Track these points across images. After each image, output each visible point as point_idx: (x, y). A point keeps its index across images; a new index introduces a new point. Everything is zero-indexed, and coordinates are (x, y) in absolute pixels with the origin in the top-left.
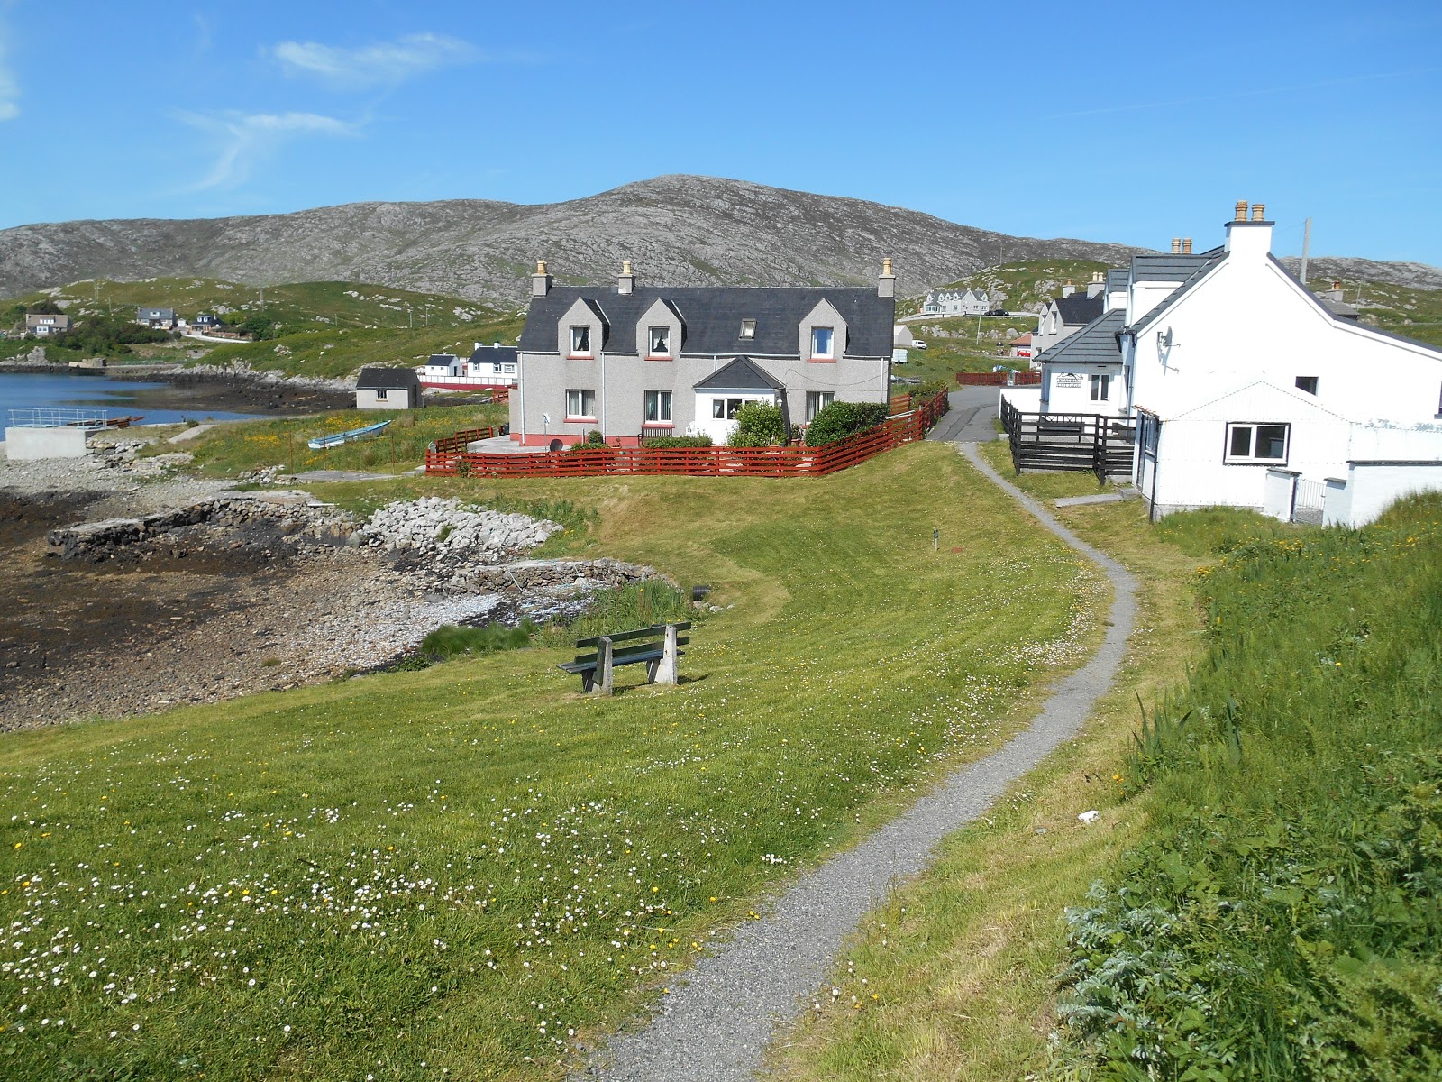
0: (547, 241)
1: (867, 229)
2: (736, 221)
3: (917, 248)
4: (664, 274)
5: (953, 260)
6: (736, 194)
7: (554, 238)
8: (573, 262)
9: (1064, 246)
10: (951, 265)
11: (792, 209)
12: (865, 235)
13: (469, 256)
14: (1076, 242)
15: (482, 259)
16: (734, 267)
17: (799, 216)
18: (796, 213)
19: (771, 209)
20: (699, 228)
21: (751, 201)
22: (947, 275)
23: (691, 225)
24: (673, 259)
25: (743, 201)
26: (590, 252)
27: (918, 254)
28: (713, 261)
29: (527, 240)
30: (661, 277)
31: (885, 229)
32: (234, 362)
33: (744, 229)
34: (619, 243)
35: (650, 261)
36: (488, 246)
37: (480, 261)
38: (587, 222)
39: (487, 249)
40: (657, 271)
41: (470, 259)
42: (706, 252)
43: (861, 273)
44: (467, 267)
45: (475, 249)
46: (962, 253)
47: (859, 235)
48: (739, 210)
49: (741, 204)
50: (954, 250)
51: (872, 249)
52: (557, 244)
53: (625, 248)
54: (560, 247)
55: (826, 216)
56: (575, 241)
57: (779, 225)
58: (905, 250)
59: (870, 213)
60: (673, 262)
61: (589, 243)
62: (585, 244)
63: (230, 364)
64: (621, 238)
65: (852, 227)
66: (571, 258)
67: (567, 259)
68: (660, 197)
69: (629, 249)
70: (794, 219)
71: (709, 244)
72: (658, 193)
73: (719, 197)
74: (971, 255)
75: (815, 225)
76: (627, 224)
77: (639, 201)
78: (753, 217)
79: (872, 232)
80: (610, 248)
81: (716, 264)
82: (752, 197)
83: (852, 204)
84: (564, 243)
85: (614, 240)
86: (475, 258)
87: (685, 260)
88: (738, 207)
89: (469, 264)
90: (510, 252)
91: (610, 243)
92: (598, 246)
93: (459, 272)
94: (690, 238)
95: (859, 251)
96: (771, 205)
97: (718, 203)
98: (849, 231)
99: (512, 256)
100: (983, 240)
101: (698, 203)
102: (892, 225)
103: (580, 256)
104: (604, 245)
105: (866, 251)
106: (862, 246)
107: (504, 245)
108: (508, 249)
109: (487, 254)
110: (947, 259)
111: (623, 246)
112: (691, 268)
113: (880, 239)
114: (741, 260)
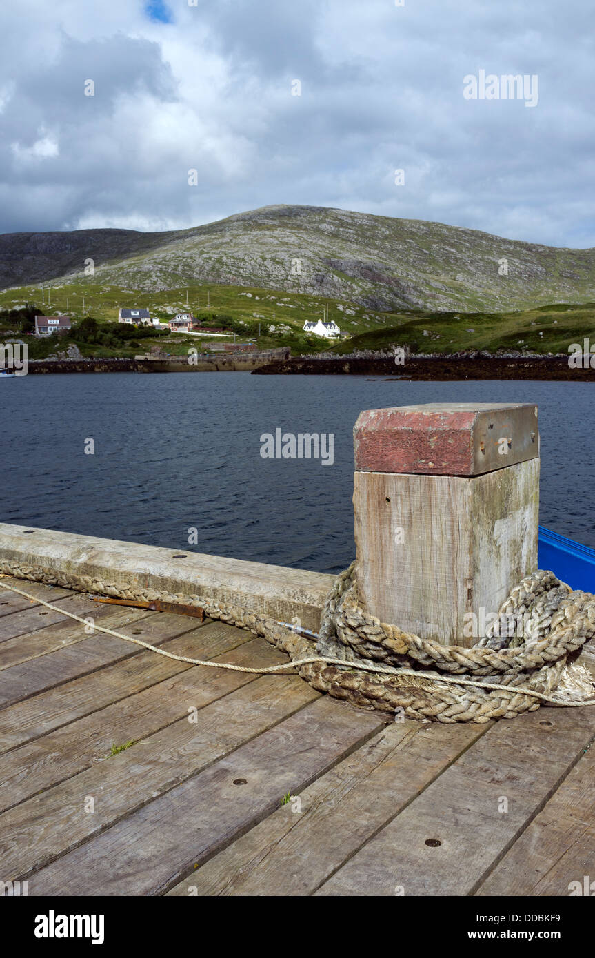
0: (210, 258)
1: (448, 245)
2: (343, 240)
3: (491, 258)
4: (314, 282)
5: (522, 267)
6: (336, 219)
7: (216, 256)
8: (235, 275)
11: (383, 229)
12: (448, 248)
13: (146, 273)
15: (158, 274)
16: (365, 275)
17: (391, 235)
18: (387, 233)
19: (368, 230)
20: (322, 246)
21: (350, 224)
22: (520, 278)
23: (314, 244)
25: (342, 224)
26: (249, 266)
27: (494, 262)
28: (348, 272)
29: (191, 258)
30: (311, 285)
31: (461, 244)
33: (355, 246)
34: (272, 259)
36: (159, 263)
37: (157, 276)
39: (160, 266)
40: (308, 281)
42: (342, 264)
43: (455, 279)
44: (147, 281)
45: (150, 266)
46: (526, 261)
47: (443, 249)
48: (343, 231)
49: (342, 227)
50: (519, 259)
51: (456, 260)
52: (219, 261)
53: (278, 263)
54: (222, 263)
55: (412, 235)
56: (234, 258)
57: (377, 243)
58: (482, 260)
59: (444, 231)
60: (319, 273)
61: (247, 259)
62: (243, 260)
64: (273, 255)
65: (435, 243)
66: (233, 272)
67: (230, 273)
68: (275, 222)
69: (282, 263)
70: (386, 237)
72: (272, 219)
73: (324, 222)
74: (533, 263)
75: (406, 243)
76: (261, 244)
77: (260, 225)
78: (355, 237)
79: (452, 246)
80: (265, 263)
82: (349, 221)
83: (427, 224)
84: (224, 259)
85: (266, 256)
86: (152, 273)
88: (341, 229)
89: (148, 278)
90: (180, 268)
91: (264, 259)
92: (256, 261)
93: (141, 286)
94: (325, 254)
95: (447, 261)
96: (366, 227)
97: (324, 226)
98: (434, 246)
99: (183, 271)
100: (534, 250)
101: (309, 226)
102: (465, 241)
103: (241, 271)
104: (259, 260)
105: (452, 262)
106: (447, 257)
107: (172, 263)
108: (177, 265)
109: (161, 270)
110: (517, 267)
111: (275, 261)
112: (335, 278)
113: (460, 251)
114: (371, 270)
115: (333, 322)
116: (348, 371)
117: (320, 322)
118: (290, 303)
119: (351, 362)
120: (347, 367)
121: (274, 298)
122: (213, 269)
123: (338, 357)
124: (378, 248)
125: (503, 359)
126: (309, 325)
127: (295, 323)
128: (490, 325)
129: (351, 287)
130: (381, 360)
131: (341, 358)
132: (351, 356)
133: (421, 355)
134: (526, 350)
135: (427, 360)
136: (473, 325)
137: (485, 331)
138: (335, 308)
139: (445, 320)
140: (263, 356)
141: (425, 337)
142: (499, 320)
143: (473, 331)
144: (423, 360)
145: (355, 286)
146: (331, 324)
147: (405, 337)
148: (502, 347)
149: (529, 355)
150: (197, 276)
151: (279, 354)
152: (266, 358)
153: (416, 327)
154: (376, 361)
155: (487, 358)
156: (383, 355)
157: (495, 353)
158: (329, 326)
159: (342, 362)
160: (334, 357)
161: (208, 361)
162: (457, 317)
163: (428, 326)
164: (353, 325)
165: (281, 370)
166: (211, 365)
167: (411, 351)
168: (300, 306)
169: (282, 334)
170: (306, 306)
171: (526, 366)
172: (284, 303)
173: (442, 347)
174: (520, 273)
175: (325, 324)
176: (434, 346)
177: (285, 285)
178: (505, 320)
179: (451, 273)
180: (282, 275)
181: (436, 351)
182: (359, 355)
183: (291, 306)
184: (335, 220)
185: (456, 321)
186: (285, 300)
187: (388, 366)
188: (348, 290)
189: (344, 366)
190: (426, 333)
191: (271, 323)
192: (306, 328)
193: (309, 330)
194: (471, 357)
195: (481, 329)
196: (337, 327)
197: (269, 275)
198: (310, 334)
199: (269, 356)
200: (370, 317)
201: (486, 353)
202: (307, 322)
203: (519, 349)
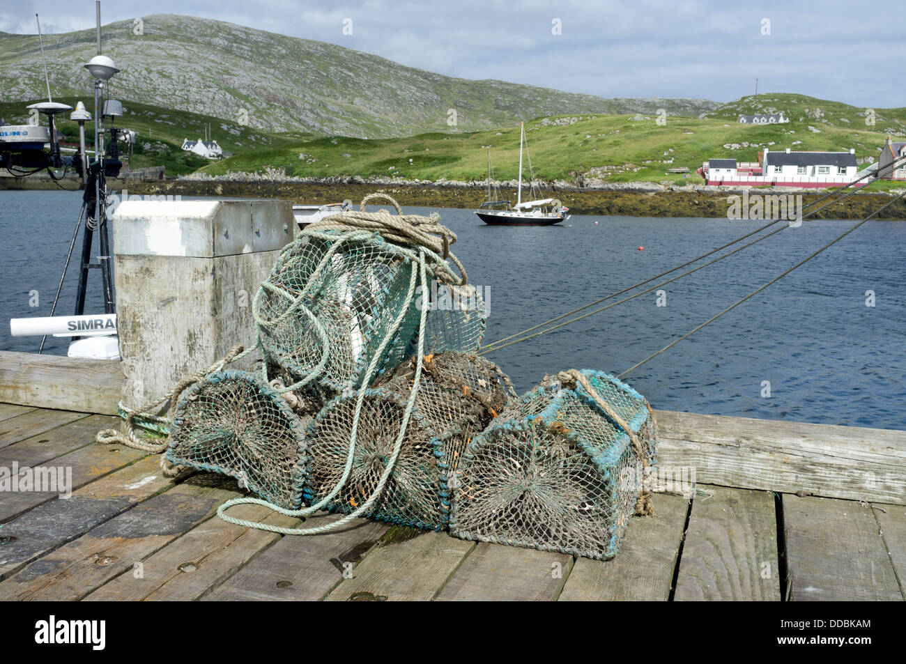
1: (345, 68)
2: (237, 56)
3: (388, 84)
4: (205, 99)
5: (418, 94)
6: (229, 34)
9: (493, 85)
11: (280, 48)
12: (345, 72)
14: (501, 83)
16: (260, 95)
17: (287, 55)
18: (284, 52)
19: (264, 47)
21: (244, 40)
22: (416, 105)
23: (205, 59)
24: (210, 87)
25: (236, 39)
26: (132, 78)
28: (241, 90)
29: (66, 66)
30: (202, 102)
31: (359, 68)
33: (250, 64)
34: (158, 72)
35: (191, 88)
36: (28, 70)
39: (29, 73)
42: (235, 82)
43: (352, 103)
46: (423, 89)
47: (341, 72)
48: (237, 47)
49: (236, 42)
50: (415, 86)
51: (354, 83)
53: (164, 76)
55: (309, 55)
57: (273, 61)
58: (380, 85)
60: (210, 89)
61: (129, 69)
62: (126, 71)
64: (159, 68)
65: (333, 65)
66: (114, 84)
68: (164, 33)
69: (169, 77)
70: (283, 57)
71: (234, 75)
72: (160, 29)
73: (216, 35)
74: (428, 91)
75: (303, 63)
76: (147, 55)
78: (250, 54)
79: (350, 70)
80: (151, 76)
81: (244, 92)
82: (244, 36)
83: (324, 46)
85: (152, 69)
87: (221, 89)
88: (235, 45)
89: (14, 86)
90: (53, 76)
91: (150, 72)
92: (140, 73)
94: (217, 70)
95: (344, 85)
96: (261, 44)
97: (216, 40)
98: (332, 68)
99: (57, 80)
100: (430, 78)
101: (200, 40)
102: (362, 65)
103: (124, 83)
104: (144, 72)
105: (350, 85)
106: (345, 81)
107: (44, 70)
108: (50, 73)
109: (30, 78)
110: (414, 94)
111: (161, 74)
112: (228, 96)
113: (358, 76)
114: (265, 90)
115: (215, 142)
116: (221, 193)
117: (200, 141)
118: (170, 119)
119: (223, 183)
120: (219, 189)
121: (152, 113)
123: (211, 178)
124: (274, 67)
125: (375, 185)
126: (189, 144)
127: (174, 141)
128: (366, 151)
130: (255, 183)
131: (213, 179)
132: (225, 178)
133: (296, 179)
134: (397, 176)
135: (302, 183)
136: (349, 150)
137: (361, 157)
138: (219, 128)
139: (322, 145)
140: (135, 175)
141: (301, 161)
142: (376, 146)
143: (349, 156)
144: (298, 183)
145: (248, 105)
146: (212, 144)
147: (279, 159)
148: (374, 173)
149: (399, 181)
150: (73, 86)
151: (152, 174)
152: (138, 177)
153: (292, 150)
154: (250, 183)
155: (359, 183)
156: (257, 177)
157: (368, 178)
158: (210, 146)
159: (215, 184)
160: (206, 179)
161: (71, 179)
162: (335, 142)
163: (304, 149)
164: (237, 145)
165: (148, 190)
166: (74, 183)
167: (287, 174)
168: (180, 123)
169: (158, 153)
170: (187, 124)
171: (394, 191)
172: (163, 119)
173: (316, 171)
174: (416, 101)
175: (206, 144)
176: (309, 170)
177: (173, 100)
178: (381, 146)
179: (348, 97)
180: (169, 90)
181: (311, 174)
182: (232, 176)
183: (171, 123)
185: (333, 145)
186: (165, 116)
187: (262, 188)
189: (216, 187)
190: (302, 157)
191: (146, 141)
192: (185, 147)
193: (188, 149)
194: (345, 181)
195: (357, 154)
196: (218, 147)
197: (155, 89)
198: (189, 154)
199: (141, 175)
200: (256, 138)
201: (359, 178)
202: (186, 141)
203: (390, 175)
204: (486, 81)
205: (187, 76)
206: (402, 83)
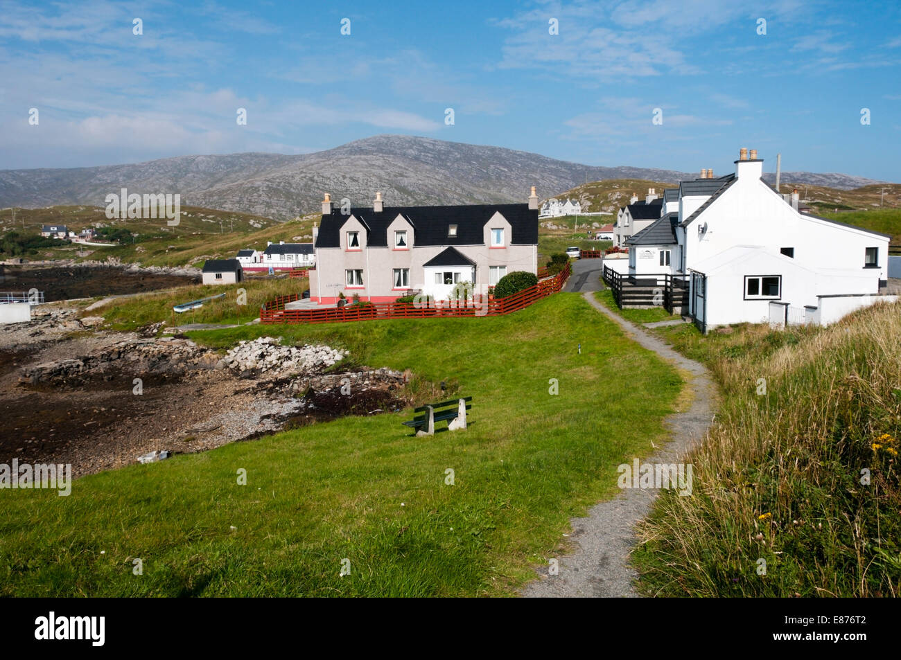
0: (305, 177)
1: (502, 165)
2: (422, 162)
3: (534, 176)
5: (556, 182)
7: (310, 175)
8: (322, 190)
9: (624, 171)
10: (555, 185)
11: (456, 154)
12: (502, 168)
13: (256, 188)
14: (630, 168)
15: (264, 189)
16: (423, 190)
17: (460, 158)
18: (459, 156)
19: (444, 154)
20: (400, 167)
21: (430, 149)
22: (553, 191)
23: (394, 165)
24: (384, 186)
25: (426, 150)
26: (332, 183)
27: (535, 179)
28: (409, 187)
29: (292, 177)
31: (514, 164)
32: (109, 259)
33: (428, 167)
35: (370, 188)
36: (268, 181)
37: (263, 191)
38: (330, 165)
39: (267, 183)
41: (256, 189)
42: (405, 182)
43: (500, 192)
44: (255, 194)
45: (260, 183)
46: (561, 177)
47: (498, 169)
49: (424, 152)
50: (556, 176)
51: (506, 176)
52: (312, 179)
53: (354, 180)
54: (313, 181)
55: (477, 157)
56: (323, 177)
57: (449, 164)
58: (527, 177)
59: (504, 155)
60: (384, 188)
61: (332, 178)
62: (329, 178)
63: (106, 260)
64: (352, 175)
65: (493, 164)
67: (318, 188)
68: (374, 149)
69: (357, 181)
70: (457, 160)
71: (406, 177)
72: (373, 146)
73: (411, 148)
74: (567, 179)
77: (361, 151)
78: (432, 159)
79: (505, 166)
80: (345, 181)
81: (411, 189)
82: (431, 147)
83: (493, 150)
84: (316, 178)
86: (260, 189)
87: (391, 187)
88: (423, 154)
89: (256, 192)
90: (282, 184)
91: (344, 177)
92: (338, 179)
93: (250, 198)
94: (394, 174)
95: (498, 178)
96: (443, 152)
97: (411, 151)
98: (492, 166)
99: (284, 187)
100: (574, 169)
101: (398, 151)
102: (518, 162)
103: (327, 186)
104: (341, 179)
105: (503, 178)
106: (500, 175)
107: (278, 180)
108: (281, 182)
109: (268, 186)
110: (552, 182)
111: (353, 179)
112: (396, 192)
113: (511, 170)
114: (426, 186)
122: (306, 185)
124: (448, 168)
129: (407, 199)
145: (410, 198)
150: (294, 191)
174: (554, 187)
177: (358, 197)
179: (498, 187)
180: (356, 190)
184: (421, 146)
188: (404, 201)
197: (347, 190)
204: (619, 168)
205: (369, 180)
206: (546, 174)
